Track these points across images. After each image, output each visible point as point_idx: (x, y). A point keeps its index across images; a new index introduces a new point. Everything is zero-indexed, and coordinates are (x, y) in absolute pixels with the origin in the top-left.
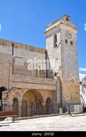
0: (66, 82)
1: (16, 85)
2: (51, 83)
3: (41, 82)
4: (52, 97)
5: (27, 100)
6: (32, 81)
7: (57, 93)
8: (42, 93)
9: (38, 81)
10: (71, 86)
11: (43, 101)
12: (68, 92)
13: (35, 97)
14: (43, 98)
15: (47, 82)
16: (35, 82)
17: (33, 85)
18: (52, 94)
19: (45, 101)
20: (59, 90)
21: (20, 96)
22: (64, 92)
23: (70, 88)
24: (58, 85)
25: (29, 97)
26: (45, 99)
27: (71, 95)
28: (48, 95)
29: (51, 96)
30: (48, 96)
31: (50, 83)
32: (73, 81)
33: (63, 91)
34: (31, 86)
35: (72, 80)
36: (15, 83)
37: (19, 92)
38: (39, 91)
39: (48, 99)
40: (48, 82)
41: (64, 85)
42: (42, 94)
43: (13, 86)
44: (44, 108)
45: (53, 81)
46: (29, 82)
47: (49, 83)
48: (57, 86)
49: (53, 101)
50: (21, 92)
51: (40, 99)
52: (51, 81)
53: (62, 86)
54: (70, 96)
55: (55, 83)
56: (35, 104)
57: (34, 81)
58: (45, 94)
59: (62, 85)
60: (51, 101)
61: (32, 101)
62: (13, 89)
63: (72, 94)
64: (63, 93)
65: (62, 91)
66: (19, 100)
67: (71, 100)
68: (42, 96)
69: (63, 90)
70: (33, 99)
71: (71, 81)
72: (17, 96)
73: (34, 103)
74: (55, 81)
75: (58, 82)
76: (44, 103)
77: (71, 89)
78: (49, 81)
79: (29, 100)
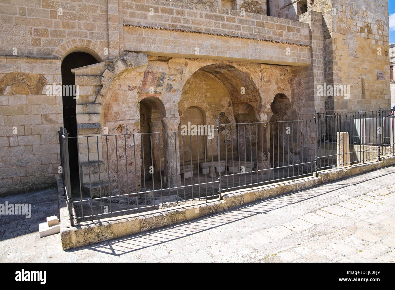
0: (345, 32)
1: (143, 40)
2: (291, 37)
3: (250, 30)
4: (293, 90)
5: (205, 106)
6: (213, 25)
7: (311, 75)
8: (255, 76)
9: (238, 28)
10: (362, 48)
11: (260, 107)
12: (353, 69)
13: (232, 95)
14: (262, 95)
15: (275, 33)
16: (226, 31)
17: (218, 42)
18: (291, 81)
19: (268, 106)
20: (321, 65)
21: (169, 88)
22: (339, 70)
23: (360, 55)
24: (317, 44)
25: (209, 95)
26: (267, 99)
27: (363, 80)
28: (277, 83)
29: (289, 85)
30: (279, 88)
31: (286, 35)
32: (370, 31)
33: (335, 67)
34: (212, 46)
35: (367, 26)
36: (139, 31)
37: (160, 71)
38: (244, 70)
39: (280, 97)
40: (278, 31)
41: (338, 43)
42: (255, 82)
43: (130, 45)
44: (265, 130)
45: (298, 31)
46: (203, 28)
47: (284, 38)
48: (315, 47)
49: (295, 107)
50: (173, 72)
51: (251, 101)
52: (289, 29)
53: (334, 47)
54: (360, 85)
55: (305, 36)
56: (231, 118)
57: (224, 26)
58: (269, 81)
59: (331, 43)
60: (288, 106)
61: (223, 106)
62: (129, 58)
63: (364, 77)
64: (337, 75)
65: (331, 69)
66: (166, 106)
67: (360, 99)
68: (255, 88)
69: (336, 64)
70: (226, 101)
71: (362, 30)
72: (159, 90)
73: (229, 113)
74: (305, 32)
75: (317, 33)
76: (264, 112)
77: (362, 61)
78: (281, 27)
79: (210, 104)
